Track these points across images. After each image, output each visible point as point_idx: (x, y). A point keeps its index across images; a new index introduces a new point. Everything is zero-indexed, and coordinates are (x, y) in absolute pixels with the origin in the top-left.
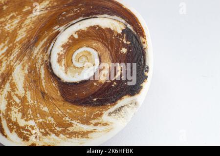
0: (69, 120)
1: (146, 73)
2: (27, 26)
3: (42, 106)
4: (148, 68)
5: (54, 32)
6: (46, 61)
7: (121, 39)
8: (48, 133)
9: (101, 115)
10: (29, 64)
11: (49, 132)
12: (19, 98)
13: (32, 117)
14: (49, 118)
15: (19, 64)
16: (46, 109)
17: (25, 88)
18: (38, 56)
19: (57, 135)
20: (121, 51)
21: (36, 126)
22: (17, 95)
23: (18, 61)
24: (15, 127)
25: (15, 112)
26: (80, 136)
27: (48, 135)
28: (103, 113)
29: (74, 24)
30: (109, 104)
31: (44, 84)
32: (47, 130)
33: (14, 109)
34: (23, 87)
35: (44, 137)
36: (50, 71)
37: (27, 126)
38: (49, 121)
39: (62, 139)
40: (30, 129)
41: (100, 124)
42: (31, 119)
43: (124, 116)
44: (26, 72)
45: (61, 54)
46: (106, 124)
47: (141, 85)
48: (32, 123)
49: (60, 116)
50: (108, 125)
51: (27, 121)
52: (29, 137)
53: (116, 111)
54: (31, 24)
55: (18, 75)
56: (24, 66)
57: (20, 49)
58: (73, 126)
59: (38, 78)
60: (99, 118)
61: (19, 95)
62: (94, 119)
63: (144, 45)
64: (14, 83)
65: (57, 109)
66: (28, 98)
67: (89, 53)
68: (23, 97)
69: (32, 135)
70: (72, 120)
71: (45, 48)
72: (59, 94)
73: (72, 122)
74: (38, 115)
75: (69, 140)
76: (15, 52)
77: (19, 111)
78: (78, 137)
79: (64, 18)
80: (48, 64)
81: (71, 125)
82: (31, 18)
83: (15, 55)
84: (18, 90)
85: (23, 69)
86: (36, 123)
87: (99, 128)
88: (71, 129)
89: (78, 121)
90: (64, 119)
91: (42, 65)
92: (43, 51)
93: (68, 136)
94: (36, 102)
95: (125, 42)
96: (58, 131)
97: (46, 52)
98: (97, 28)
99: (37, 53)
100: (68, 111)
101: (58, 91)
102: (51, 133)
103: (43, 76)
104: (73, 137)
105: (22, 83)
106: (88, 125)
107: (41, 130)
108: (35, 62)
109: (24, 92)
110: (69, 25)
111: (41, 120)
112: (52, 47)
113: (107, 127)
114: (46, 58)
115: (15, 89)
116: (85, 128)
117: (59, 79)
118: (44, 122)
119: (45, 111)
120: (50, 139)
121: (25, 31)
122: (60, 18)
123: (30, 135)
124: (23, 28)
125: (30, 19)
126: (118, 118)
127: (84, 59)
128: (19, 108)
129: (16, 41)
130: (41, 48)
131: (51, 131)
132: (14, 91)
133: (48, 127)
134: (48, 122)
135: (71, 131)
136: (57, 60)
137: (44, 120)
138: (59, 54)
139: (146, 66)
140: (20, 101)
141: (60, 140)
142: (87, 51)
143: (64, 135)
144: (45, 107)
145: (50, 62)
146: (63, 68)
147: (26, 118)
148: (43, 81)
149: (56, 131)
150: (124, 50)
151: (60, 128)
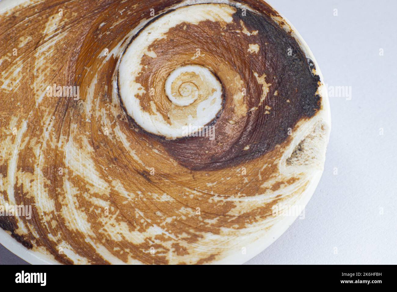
0: (222, 199)
1: (313, 71)
2: (43, 71)
3: (155, 196)
4: (311, 62)
5: (104, 62)
6: (119, 117)
7: (238, 31)
8: (196, 236)
9: (274, 168)
10: (88, 133)
11: (198, 233)
12: (103, 197)
13: (149, 221)
14: (183, 210)
15: (68, 140)
16: (165, 198)
17: (103, 176)
18: (97, 114)
19: (217, 232)
20: (249, 50)
21: (167, 233)
22: (96, 195)
23: (61, 137)
24: (128, 250)
25: (112, 225)
26: (258, 217)
27: (199, 239)
28: (276, 165)
29: (137, 35)
30: (279, 146)
31: (136, 158)
32: (192, 231)
33: (106, 220)
34: (101, 177)
35: (194, 245)
36: (137, 130)
37: (150, 239)
38: (185, 215)
39: (229, 235)
40: (158, 242)
41: (282, 183)
42: (148, 225)
43: (313, 155)
44: (90, 149)
45: (141, 94)
46: (292, 181)
47: (316, 94)
48: (155, 231)
49: (200, 199)
50: (298, 179)
51: (145, 231)
52: (165, 257)
53: (296, 151)
54: (48, 65)
55: (78, 161)
56: (78, 141)
57: (54, 114)
58: (235, 206)
59: (120, 151)
60: (274, 175)
61: (101, 194)
62: (265, 180)
63: (284, 27)
64: (77, 176)
65: (188, 190)
66: (120, 191)
67: (194, 75)
68: (111, 194)
69: (168, 250)
70: (226, 197)
71: (103, 96)
72: (175, 164)
73: (229, 199)
74: (159, 213)
75: (242, 231)
76: (47, 123)
77: (117, 220)
78: (256, 221)
79: (108, 33)
80: (127, 121)
81: (230, 205)
82: (43, 53)
83: (50, 128)
84: (92, 185)
85: (81, 148)
86: (163, 227)
87: (283, 191)
88: (234, 213)
89: (239, 194)
90: (210, 201)
91: (114, 126)
92: (103, 102)
93: (237, 226)
94: (139, 193)
95: (249, 34)
96: (212, 225)
97: (111, 101)
98: (185, 28)
99: (93, 110)
100: (209, 185)
101: (171, 160)
102: (203, 233)
103: (126, 144)
104: (246, 225)
105: (93, 170)
106: (261, 194)
107: (180, 236)
108: (96, 126)
109: (106, 185)
110: (128, 41)
111: (169, 220)
112: (118, 89)
113: (297, 184)
114: (115, 112)
115: (87, 186)
116: (259, 200)
117: (162, 137)
118: (176, 220)
119: (168, 202)
120: (206, 244)
121: (45, 80)
122: (100, 36)
123: (164, 252)
124: (37, 77)
125: (43, 57)
126: (307, 162)
127: (190, 87)
128: (114, 216)
129: (37, 104)
130: (95, 97)
131: (201, 230)
132: (87, 190)
133: (190, 226)
134: (184, 218)
135: (237, 215)
136: (140, 107)
137: (174, 217)
138: (137, 96)
139: (308, 61)
140: (109, 203)
141: (226, 238)
142: (187, 73)
143: (228, 227)
144: (162, 195)
145: (127, 115)
146: (159, 116)
147: (138, 228)
148: (133, 153)
149: (209, 226)
150: (254, 48)
151: (213, 218)
